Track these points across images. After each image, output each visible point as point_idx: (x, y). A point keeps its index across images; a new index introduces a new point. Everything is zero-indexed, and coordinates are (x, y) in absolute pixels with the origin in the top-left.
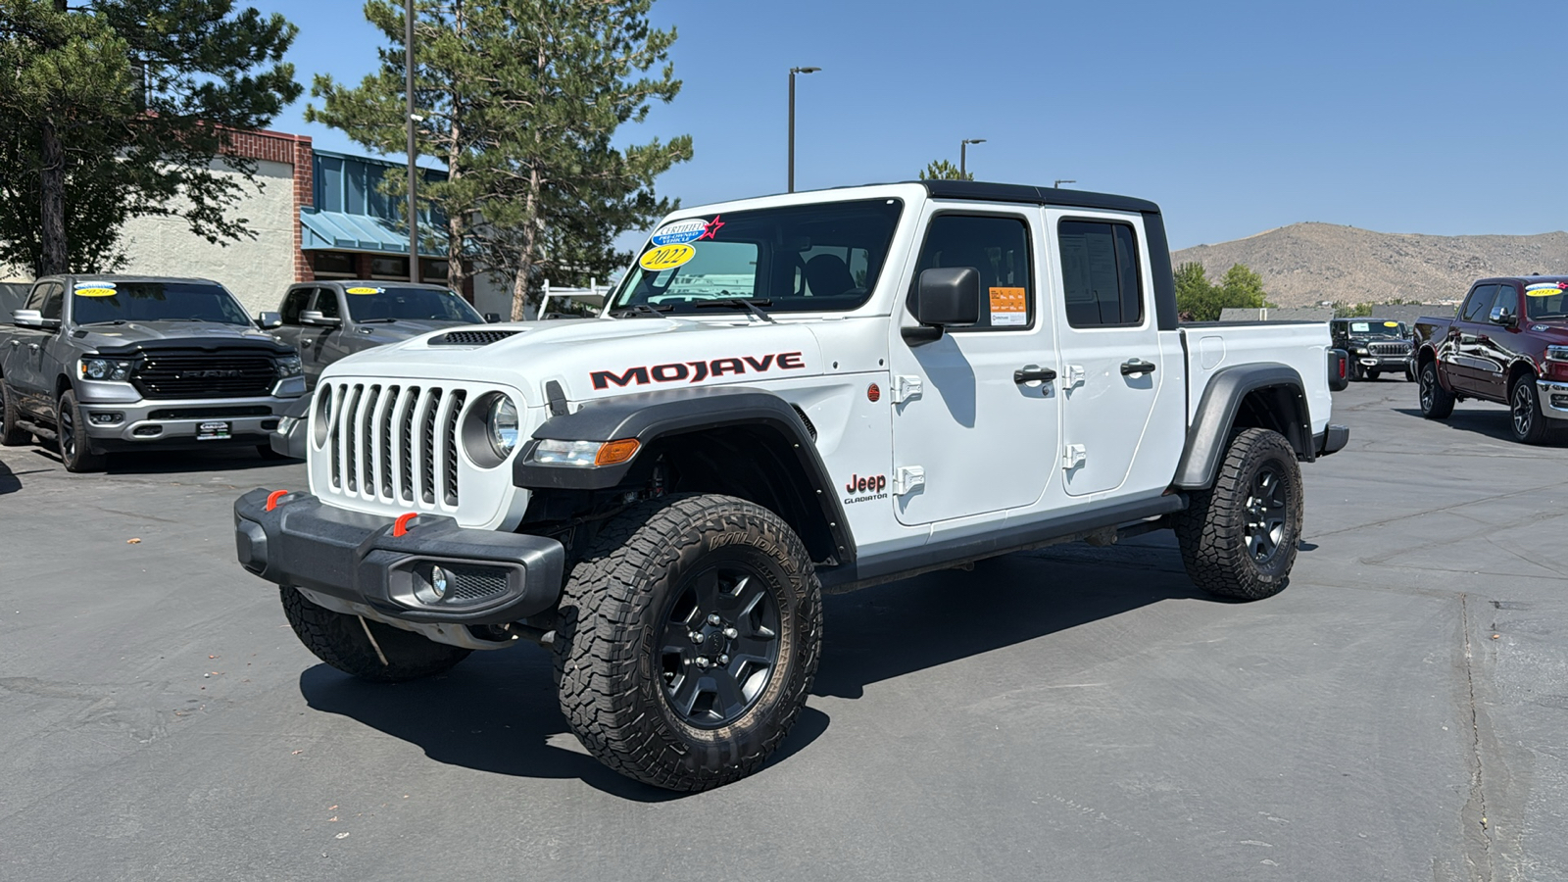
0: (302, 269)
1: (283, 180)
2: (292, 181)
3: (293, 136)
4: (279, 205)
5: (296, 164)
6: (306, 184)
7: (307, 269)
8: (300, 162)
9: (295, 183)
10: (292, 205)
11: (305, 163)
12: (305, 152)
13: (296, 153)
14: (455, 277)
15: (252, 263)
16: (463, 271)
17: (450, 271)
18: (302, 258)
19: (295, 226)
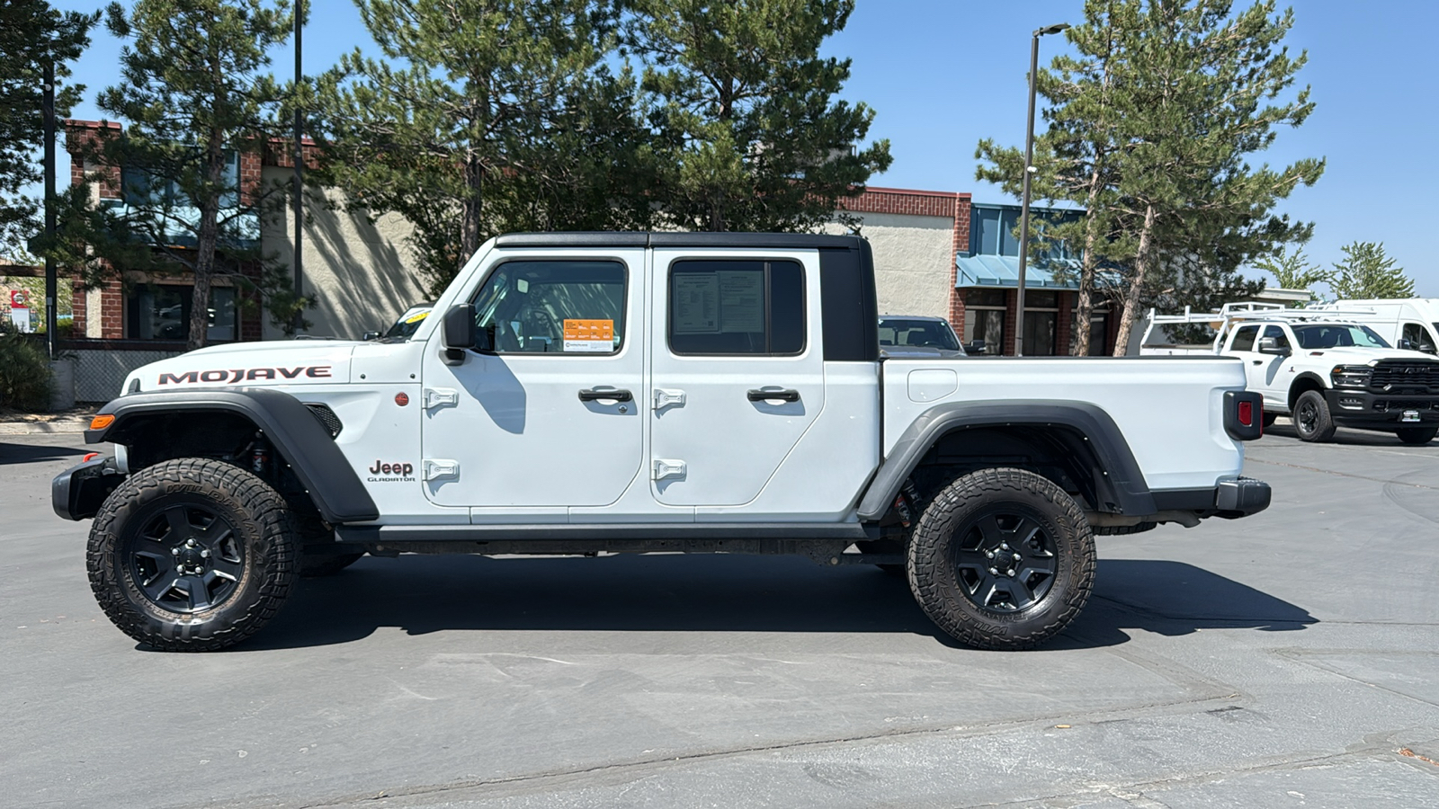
0: (955, 304)
1: (945, 230)
2: (953, 231)
3: (955, 194)
4: (940, 252)
5: (957, 217)
6: (963, 233)
7: (959, 304)
8: (959, 215)
9: (955, 233)
10: (952, 251)
11: (964, 215)
12: (965, 206)
13: (957, 208)
14: (1083, 308)
15: (913, 300)
16: (1092, 302)
17: (1080, 302)
18: (955, 295)
19: (953, 268)
